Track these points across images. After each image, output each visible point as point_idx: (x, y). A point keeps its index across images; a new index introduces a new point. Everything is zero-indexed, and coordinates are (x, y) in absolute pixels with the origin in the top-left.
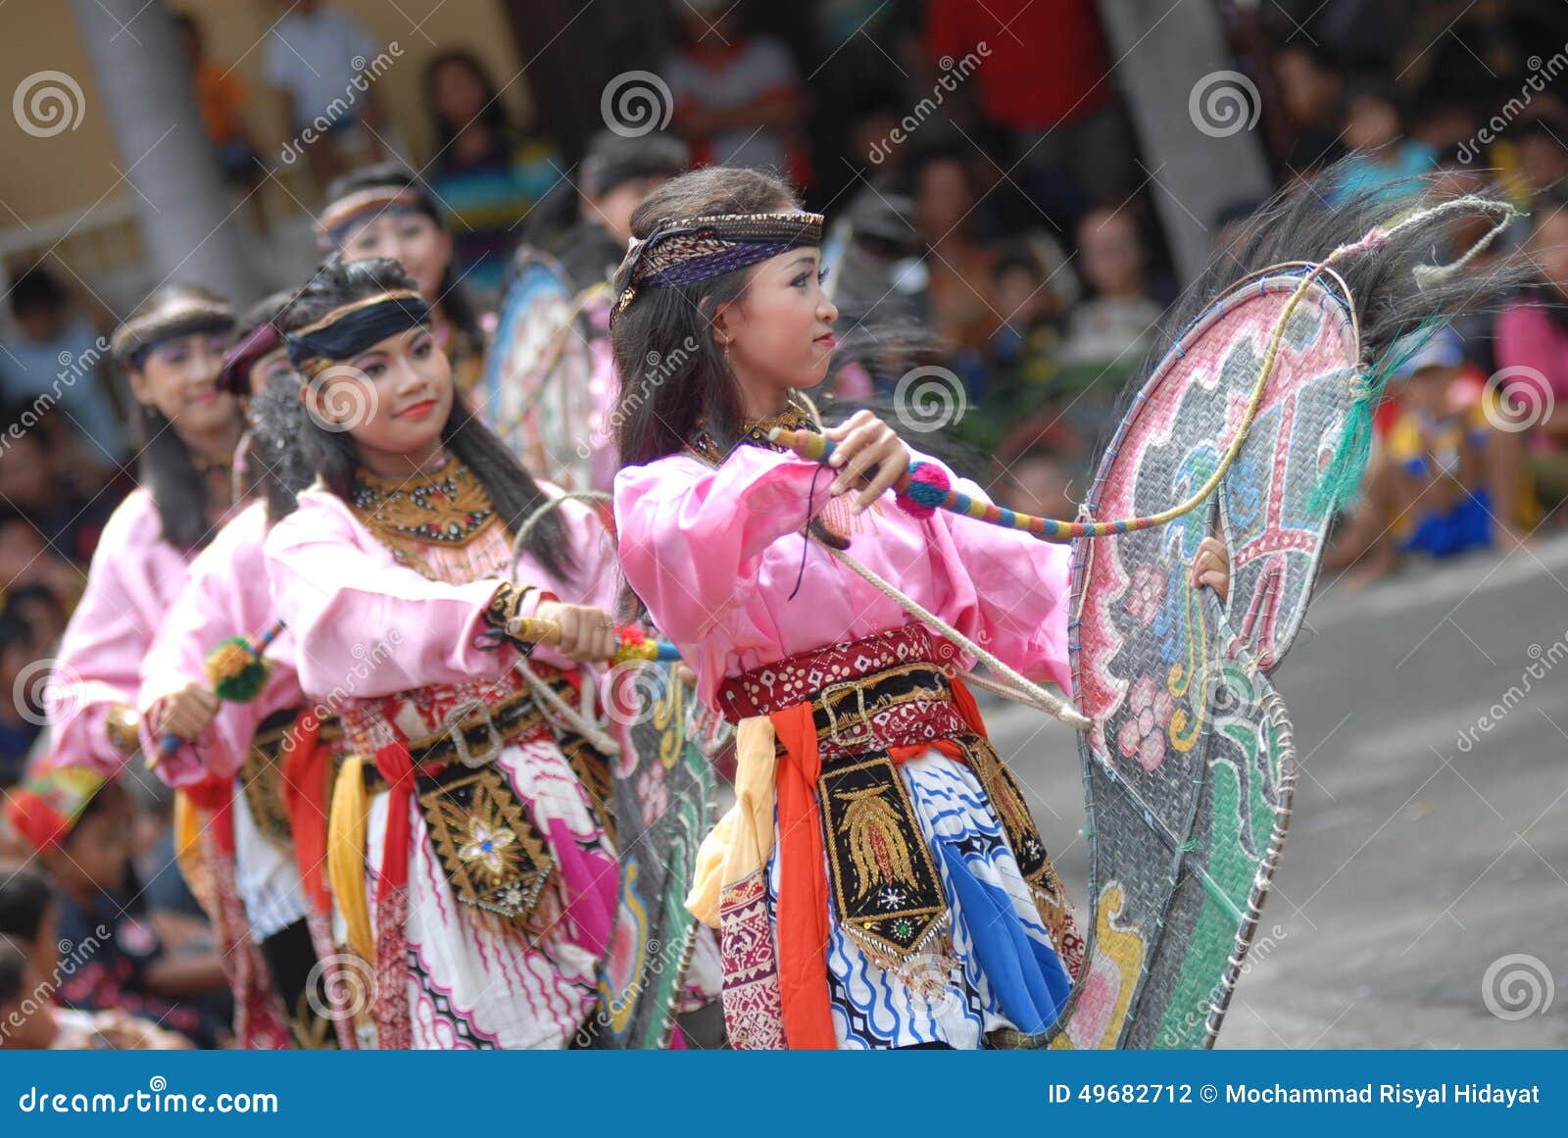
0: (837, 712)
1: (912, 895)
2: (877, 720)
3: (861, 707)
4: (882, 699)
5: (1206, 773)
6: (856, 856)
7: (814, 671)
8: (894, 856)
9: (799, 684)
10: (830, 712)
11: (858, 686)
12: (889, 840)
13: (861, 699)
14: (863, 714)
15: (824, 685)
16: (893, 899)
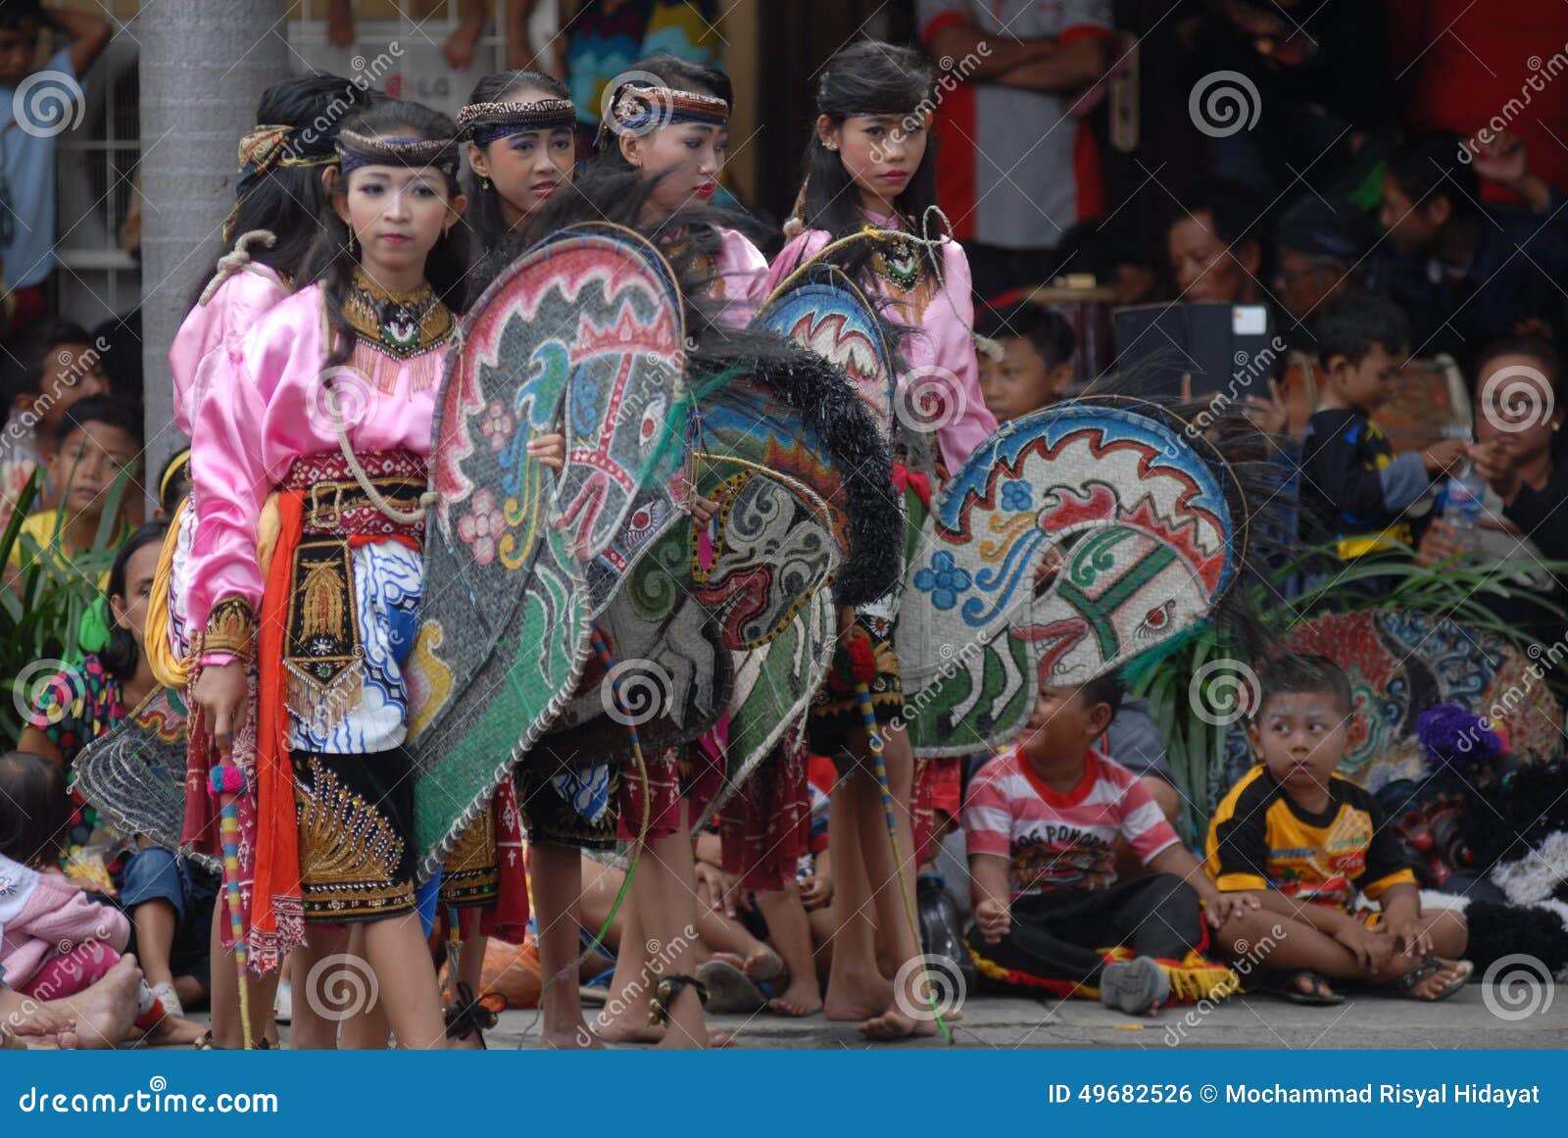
0: (321, 501)
1: (336, 646)
2: (346, 513)
3: (336, 503)
4: (354, 500)
5: (522, 596)
6: (306, 611)
7: (314, 470)
8: (331, 614)
9: (302, 476)
10: (315, 500)
11: (340, 487)
12: (331, 601)
13: (338, 496)
14: (336, 507)
15: (319, 481)
16: (322, 647)
